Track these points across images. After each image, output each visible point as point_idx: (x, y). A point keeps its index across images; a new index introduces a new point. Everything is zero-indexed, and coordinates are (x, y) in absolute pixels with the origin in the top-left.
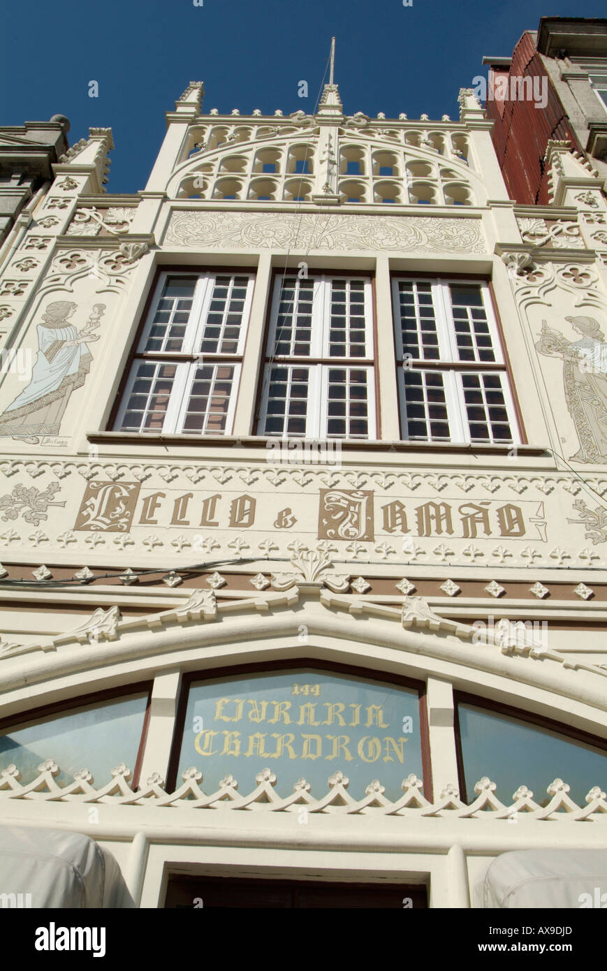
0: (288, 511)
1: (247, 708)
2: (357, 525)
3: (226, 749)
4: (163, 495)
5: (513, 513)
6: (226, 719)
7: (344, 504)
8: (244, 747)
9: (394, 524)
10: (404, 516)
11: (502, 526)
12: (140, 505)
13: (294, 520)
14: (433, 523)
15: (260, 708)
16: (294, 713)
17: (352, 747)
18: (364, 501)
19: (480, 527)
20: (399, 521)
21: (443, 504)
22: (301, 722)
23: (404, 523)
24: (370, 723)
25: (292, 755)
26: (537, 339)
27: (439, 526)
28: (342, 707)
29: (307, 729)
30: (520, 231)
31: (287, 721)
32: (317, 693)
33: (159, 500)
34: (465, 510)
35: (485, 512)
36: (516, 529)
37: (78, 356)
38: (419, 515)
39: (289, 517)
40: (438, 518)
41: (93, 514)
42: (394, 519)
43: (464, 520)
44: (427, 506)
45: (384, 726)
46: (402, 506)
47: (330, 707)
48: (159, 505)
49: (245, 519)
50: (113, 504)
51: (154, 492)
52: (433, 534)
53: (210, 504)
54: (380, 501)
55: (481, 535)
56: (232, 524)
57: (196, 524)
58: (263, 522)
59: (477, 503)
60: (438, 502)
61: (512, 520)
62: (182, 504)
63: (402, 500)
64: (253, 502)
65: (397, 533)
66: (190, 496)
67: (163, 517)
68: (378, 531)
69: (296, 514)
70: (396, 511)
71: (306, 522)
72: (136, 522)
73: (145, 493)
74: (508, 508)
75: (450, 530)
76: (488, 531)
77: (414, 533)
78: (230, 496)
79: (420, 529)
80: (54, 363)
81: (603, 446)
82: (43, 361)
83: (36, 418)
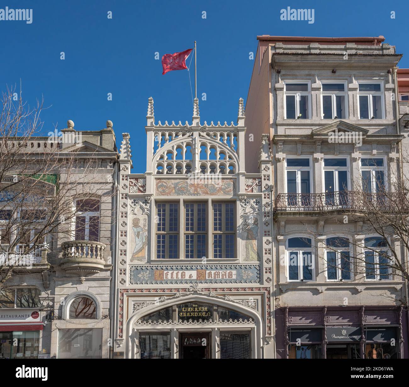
0: (191, 275)
1: (187, 309)
2: (203, 276)
3: (184, 315)
4: (168, 272)
6: (184, 311)
7: (201, 272)
8: (187, 315)
11: (228, 276)
12: (165, 274)
13: (192, 277)
14: (216, 276)
15: (189, 309)
16: (194, 309)
17: (202, 314)
18: (204, 272)
19: (225, 276)
23: (211, 276)
24: (205, 311)
26: (243, 226)
28: (201, 308)
29: (196, 312)
30: (246, 184)
31: (193, 311)
32: (197, 306)
34: (223, 273)
35: (226, 273)
36: (231, 277)
37: (144, 237)
38: (214, 275)
40: (217, 275)
41: (157, 277)
42: (210, 275)
43: (222, 275)
44: (216, 272)
46: (211, 272)
47: (199, 308)
48: (168, 275)
49: (184, 277)
50: (160, 275)
51: (167, 271)
52: (216, 278)
53: (177, 274)
54: (207, 272)
55: (225, 278)
56: (182, 278)
57: (175, 278)
58: (187, 277)
59: (225, 271)
60: (218, 271)
61: (230, 275)
62: (172, 274)
63: (211, 271)
64: (185, 273)
65: (210, 278)
66: (173, 272)
67: (169, 277)
68: (207, 278)
69: (193, 275)
70: (210, 274)
71: (195, 277)
72: (165, 278)
73: (165, 272)
74: (230, 272)
75: (219, 278)
76: (226, 277)
77: (213, 278)
78: (180, 272)
79: (214, 278)
80: (140, 239)
81: (250, 257)
82: (137, 238)
83: (140, 255)
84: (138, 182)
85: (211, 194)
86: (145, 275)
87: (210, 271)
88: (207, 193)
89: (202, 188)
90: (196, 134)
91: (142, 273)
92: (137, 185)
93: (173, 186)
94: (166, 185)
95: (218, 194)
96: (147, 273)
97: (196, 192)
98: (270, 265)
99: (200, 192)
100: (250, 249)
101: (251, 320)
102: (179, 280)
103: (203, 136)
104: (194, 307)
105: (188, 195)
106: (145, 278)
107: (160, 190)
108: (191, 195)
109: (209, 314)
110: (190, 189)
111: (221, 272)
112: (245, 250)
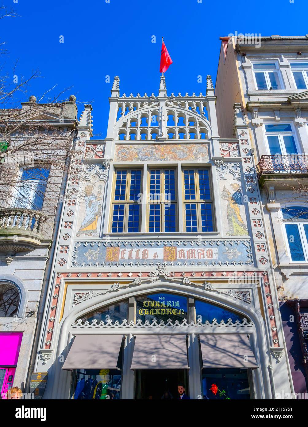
0: (156, 253)
1: (150, 303)
2: (173, 256)
3: (145, 313)
4: (126, 250)
5: (210, 251)
6: (146, 306)
7: (170, 250)
8: (149, 312)
9: (181, 256)
10: (184, 254)
11: (207, 255)
12: (120, 253)
13: (158, 256)
14: (191, 255)
15: (153, 303)
17: (171, 311)
18: (174, 250)
19: (202, 256)
20: (183, 255)
21: (194, 250)
22: (162, 306)
23: (184, 256)
24: (176, 306)
25: (159, 314)
26: (222, 193)
27: (192, 256)
28: (170, 302)
29: (163, 308)
30: (221, 149)
31: (158, 306)
32: (164, 299)
33: (125, 252)
34: (199, 251)
35: (203, 251)
36: (211, 256)
37: (97, 206)
38: (188, 253)
39: (156, 255)
40: (192, 253)
41: (109, 257)
42: (181, 254)
43: (198, 254)
44: (190, 250)
45: (179, 306)
47: (168, 302)
48: (125, 253)
49: (146, 256)
50: (114, 254)
51: (123, 249)
52: (191, 258)
53: (137, 252)
54: (178, 249)
55: (202, 258)
56: (143, 258)
57: (134, 258)
58: (151, 257)
59: (202, 249)
60: (192, 249)
61: (210, 254)
62: (130, 252)
63: (183, 249)
64: (148, 251)
65: (182, 259)
66: (132, 250)
67: (126, 256)
68: (178, 258)
69: (158, 254)
70: (182, 252)
71: (161, 257)
72: (120, 258)
73: (121, 250)
74: (209, 250)
75: (195, 257)
76: (204, 257)
77: (186, 258)
78: (142, 250)
79: (188, 257)
80: (91, 208)
81: (235, 230)
82: (88, 207)
83: (90, 228)
84: (96, 148)
85: (180, 159)
86: (94, 253)
87: (181, 249)
88: (176, 158)
89: (170, 153)
90: (162, 104)
91: (90, 251)
92: (95, 151)
93: (136, 151)
94: (128, 150)
95: (189, 159)
96: (97, 252)
97: (162, 158)
98: (262, 240)
99: (168, 157)
100: (233, 221)
101: (245, 321)
102: (139, 261)
103: (170, 105)
104: (161, 301)
105: (154, 160)
106: (93, 257)
107: (120, 156)
108: (157, 160)
109: (182, 311)
110: (155, 154)
111: (196, 249)
112: (228, 221)
